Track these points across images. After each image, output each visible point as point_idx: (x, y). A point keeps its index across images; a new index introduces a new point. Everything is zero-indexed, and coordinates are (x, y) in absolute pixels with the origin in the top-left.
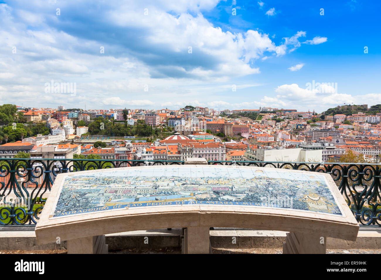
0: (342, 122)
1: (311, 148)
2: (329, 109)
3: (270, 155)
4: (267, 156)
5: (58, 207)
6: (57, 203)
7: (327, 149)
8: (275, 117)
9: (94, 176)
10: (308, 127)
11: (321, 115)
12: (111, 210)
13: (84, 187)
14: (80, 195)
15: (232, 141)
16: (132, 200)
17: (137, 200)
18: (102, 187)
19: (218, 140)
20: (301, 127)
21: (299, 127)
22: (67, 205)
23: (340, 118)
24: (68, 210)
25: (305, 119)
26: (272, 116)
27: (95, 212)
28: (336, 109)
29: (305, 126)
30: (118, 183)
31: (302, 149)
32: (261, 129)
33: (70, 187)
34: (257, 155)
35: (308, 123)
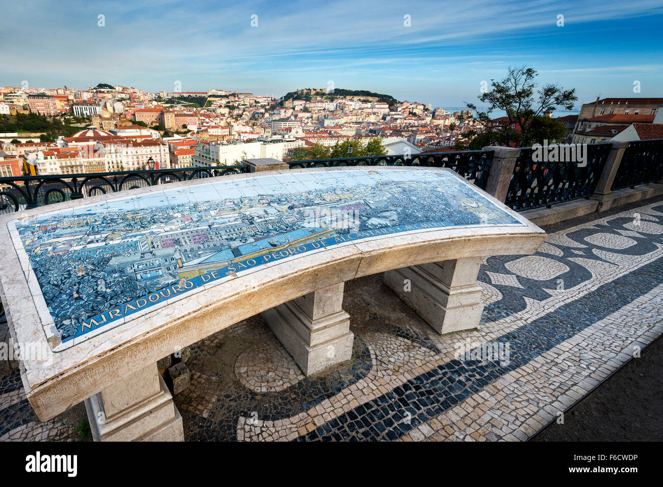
0: (301, 110)
1: (271, 142)
2: (289, 94)
3: (226, 152)
4: (223, 153)
5: (54, 309)
6: (46, 300)
7: (287, 141)
8: (227, 103)
9: (92, 212)
10: (267, 115)
11: (280, 101)
12: (201, 288)
13: (89, 243)
14: (93, 264)
15: (176, 137)
16: (227, 255)
17: (236, 252)
18: (135, 236)
19: (156, 135)
20: (259, 116)
21: (256, 115)
22: (80, 298)
23: (299, 104)
24: (94, 312)
25: (263, 107)
26: (224, 101)
27: (170, 301)
28: (296, 93)
29: (263, 114)
30: (166, 223)
31: (262, 142)
32: (212, 119)
33: (50, 248)
34: (211, 153)
35: (266, 111)
